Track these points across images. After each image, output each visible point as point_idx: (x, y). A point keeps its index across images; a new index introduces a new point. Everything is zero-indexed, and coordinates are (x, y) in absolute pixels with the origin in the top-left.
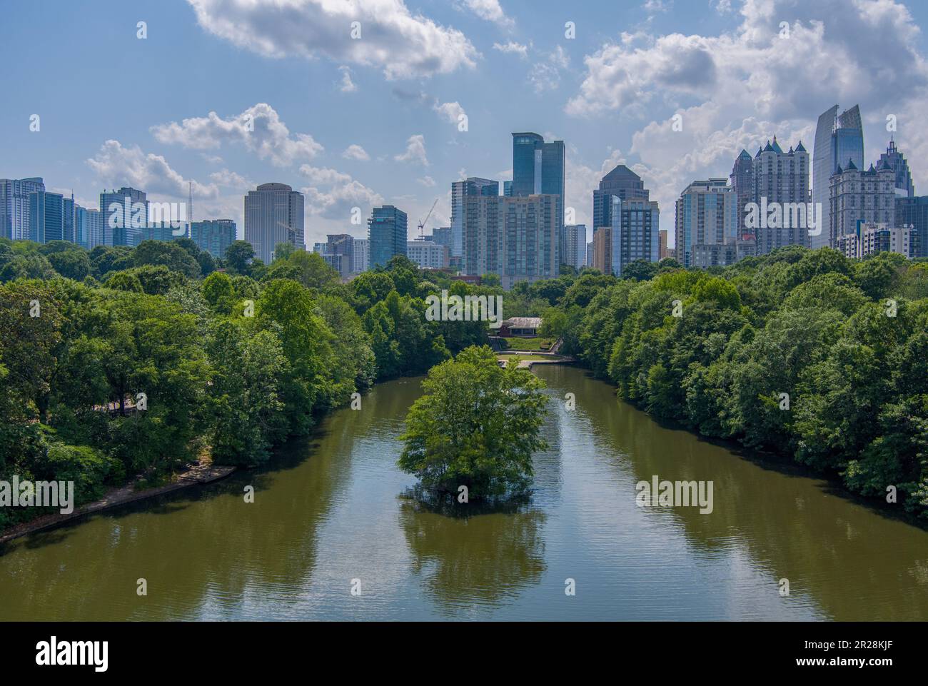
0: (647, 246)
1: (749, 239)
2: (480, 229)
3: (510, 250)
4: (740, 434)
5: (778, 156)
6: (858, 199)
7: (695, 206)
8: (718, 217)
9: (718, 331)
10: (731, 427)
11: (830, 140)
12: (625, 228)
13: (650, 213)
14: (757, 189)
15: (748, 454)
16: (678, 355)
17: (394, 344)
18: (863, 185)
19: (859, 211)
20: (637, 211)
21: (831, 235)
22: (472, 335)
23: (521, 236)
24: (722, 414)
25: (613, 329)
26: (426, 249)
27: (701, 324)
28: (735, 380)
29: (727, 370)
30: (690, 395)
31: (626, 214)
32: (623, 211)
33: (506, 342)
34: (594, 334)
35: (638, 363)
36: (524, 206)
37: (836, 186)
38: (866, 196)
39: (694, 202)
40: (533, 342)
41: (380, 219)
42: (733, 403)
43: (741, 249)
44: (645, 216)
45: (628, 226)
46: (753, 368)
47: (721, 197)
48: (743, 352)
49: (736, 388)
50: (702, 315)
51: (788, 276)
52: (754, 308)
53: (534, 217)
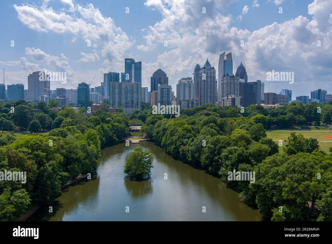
0: (168, 99)
1: (198, 98)
2: (116, 93)
3: (126, 99)
4: (191, 161)
5: (207, 71)
6: (229, 84)
7: (182, 87)
8: (189, 90)
9: (186, 138)
10: (189, 160)
11: (223, 63)
12: (162, 94)
13: (169, 89)
14: (201, 80)
15: (193, 166)
16: (178, 143)
17: (104, 138)
18: (231, 80)
19: (229, 88)
20: (165, 89)
21: (222, 95)
22: (122, 133)
23: (129, 95)
24: (187, 157)
25: (162, 134)
26: (94, 95)
27: (183, 137)
28: (190, 150)
29: (188, 148)
30: (181, 153)
31: (162, 89)
32: (161, 88)
33: (130, 134)
34: (157, 134)
35: (169, 144)
36: (130, 85)
37: (223, 80)
38: (231, 84)
39: (182, 86)
40: (138, 134)
41: (81, 88)
42: (189, 155)
43: (195, 101)
44: (168, 90)
45: (163, 93)
46: (193, 148)
47: (190, 84)
48: (191, 144)
49: (190, 152)
50: (183, 134)
51: (203, 122)
52: (195, 131)
53: (133, 89)
